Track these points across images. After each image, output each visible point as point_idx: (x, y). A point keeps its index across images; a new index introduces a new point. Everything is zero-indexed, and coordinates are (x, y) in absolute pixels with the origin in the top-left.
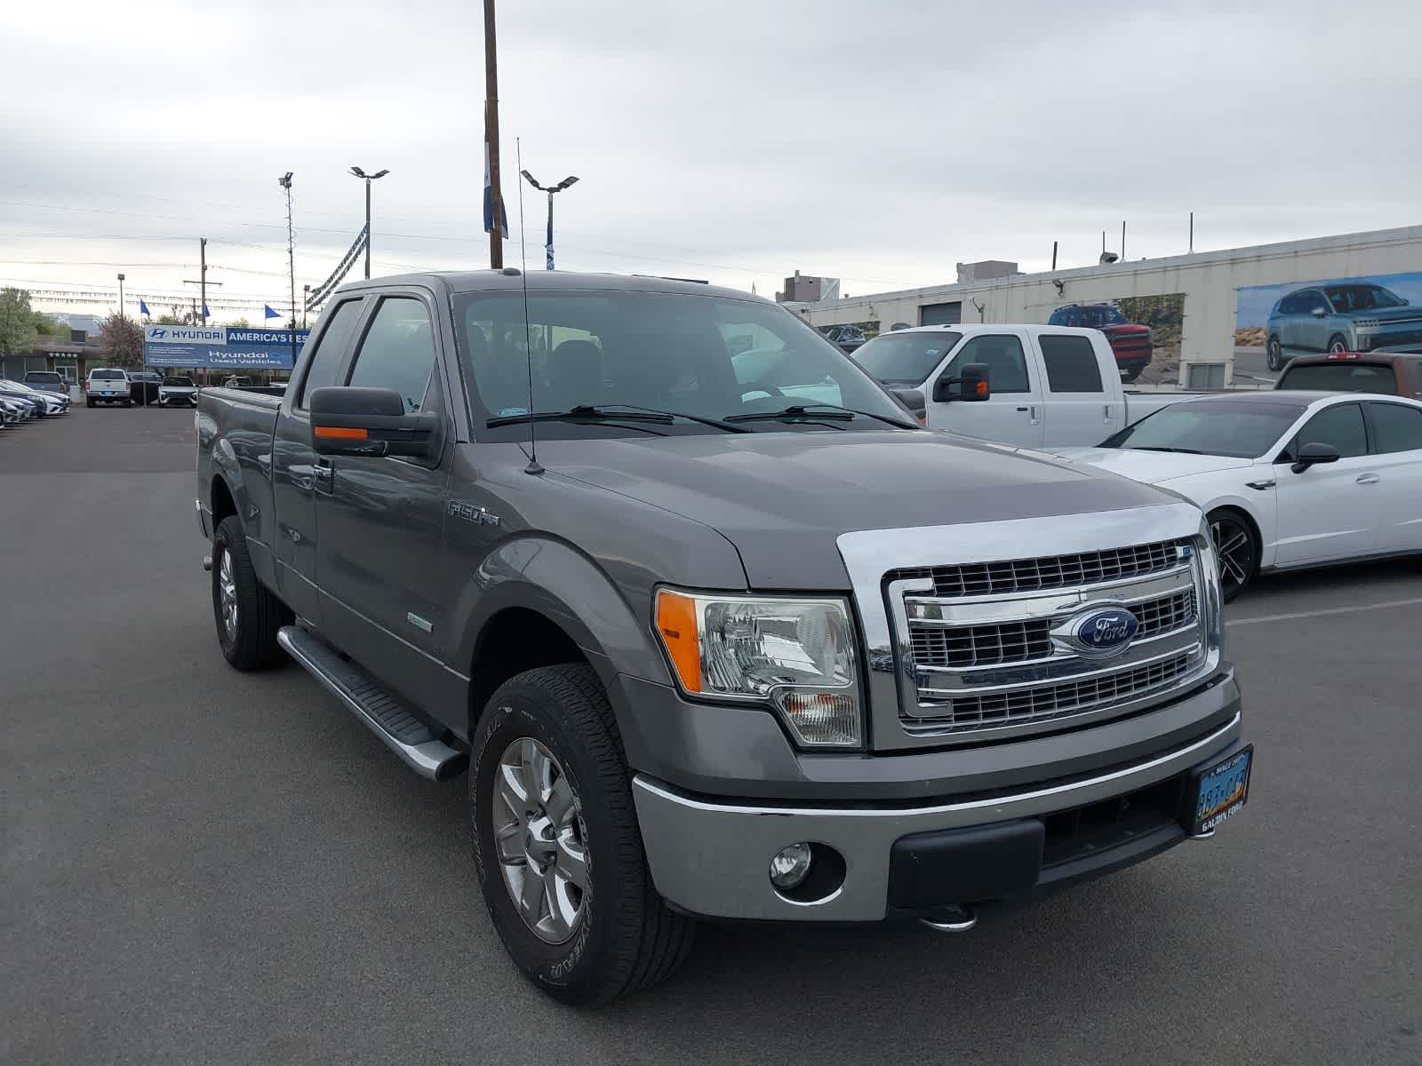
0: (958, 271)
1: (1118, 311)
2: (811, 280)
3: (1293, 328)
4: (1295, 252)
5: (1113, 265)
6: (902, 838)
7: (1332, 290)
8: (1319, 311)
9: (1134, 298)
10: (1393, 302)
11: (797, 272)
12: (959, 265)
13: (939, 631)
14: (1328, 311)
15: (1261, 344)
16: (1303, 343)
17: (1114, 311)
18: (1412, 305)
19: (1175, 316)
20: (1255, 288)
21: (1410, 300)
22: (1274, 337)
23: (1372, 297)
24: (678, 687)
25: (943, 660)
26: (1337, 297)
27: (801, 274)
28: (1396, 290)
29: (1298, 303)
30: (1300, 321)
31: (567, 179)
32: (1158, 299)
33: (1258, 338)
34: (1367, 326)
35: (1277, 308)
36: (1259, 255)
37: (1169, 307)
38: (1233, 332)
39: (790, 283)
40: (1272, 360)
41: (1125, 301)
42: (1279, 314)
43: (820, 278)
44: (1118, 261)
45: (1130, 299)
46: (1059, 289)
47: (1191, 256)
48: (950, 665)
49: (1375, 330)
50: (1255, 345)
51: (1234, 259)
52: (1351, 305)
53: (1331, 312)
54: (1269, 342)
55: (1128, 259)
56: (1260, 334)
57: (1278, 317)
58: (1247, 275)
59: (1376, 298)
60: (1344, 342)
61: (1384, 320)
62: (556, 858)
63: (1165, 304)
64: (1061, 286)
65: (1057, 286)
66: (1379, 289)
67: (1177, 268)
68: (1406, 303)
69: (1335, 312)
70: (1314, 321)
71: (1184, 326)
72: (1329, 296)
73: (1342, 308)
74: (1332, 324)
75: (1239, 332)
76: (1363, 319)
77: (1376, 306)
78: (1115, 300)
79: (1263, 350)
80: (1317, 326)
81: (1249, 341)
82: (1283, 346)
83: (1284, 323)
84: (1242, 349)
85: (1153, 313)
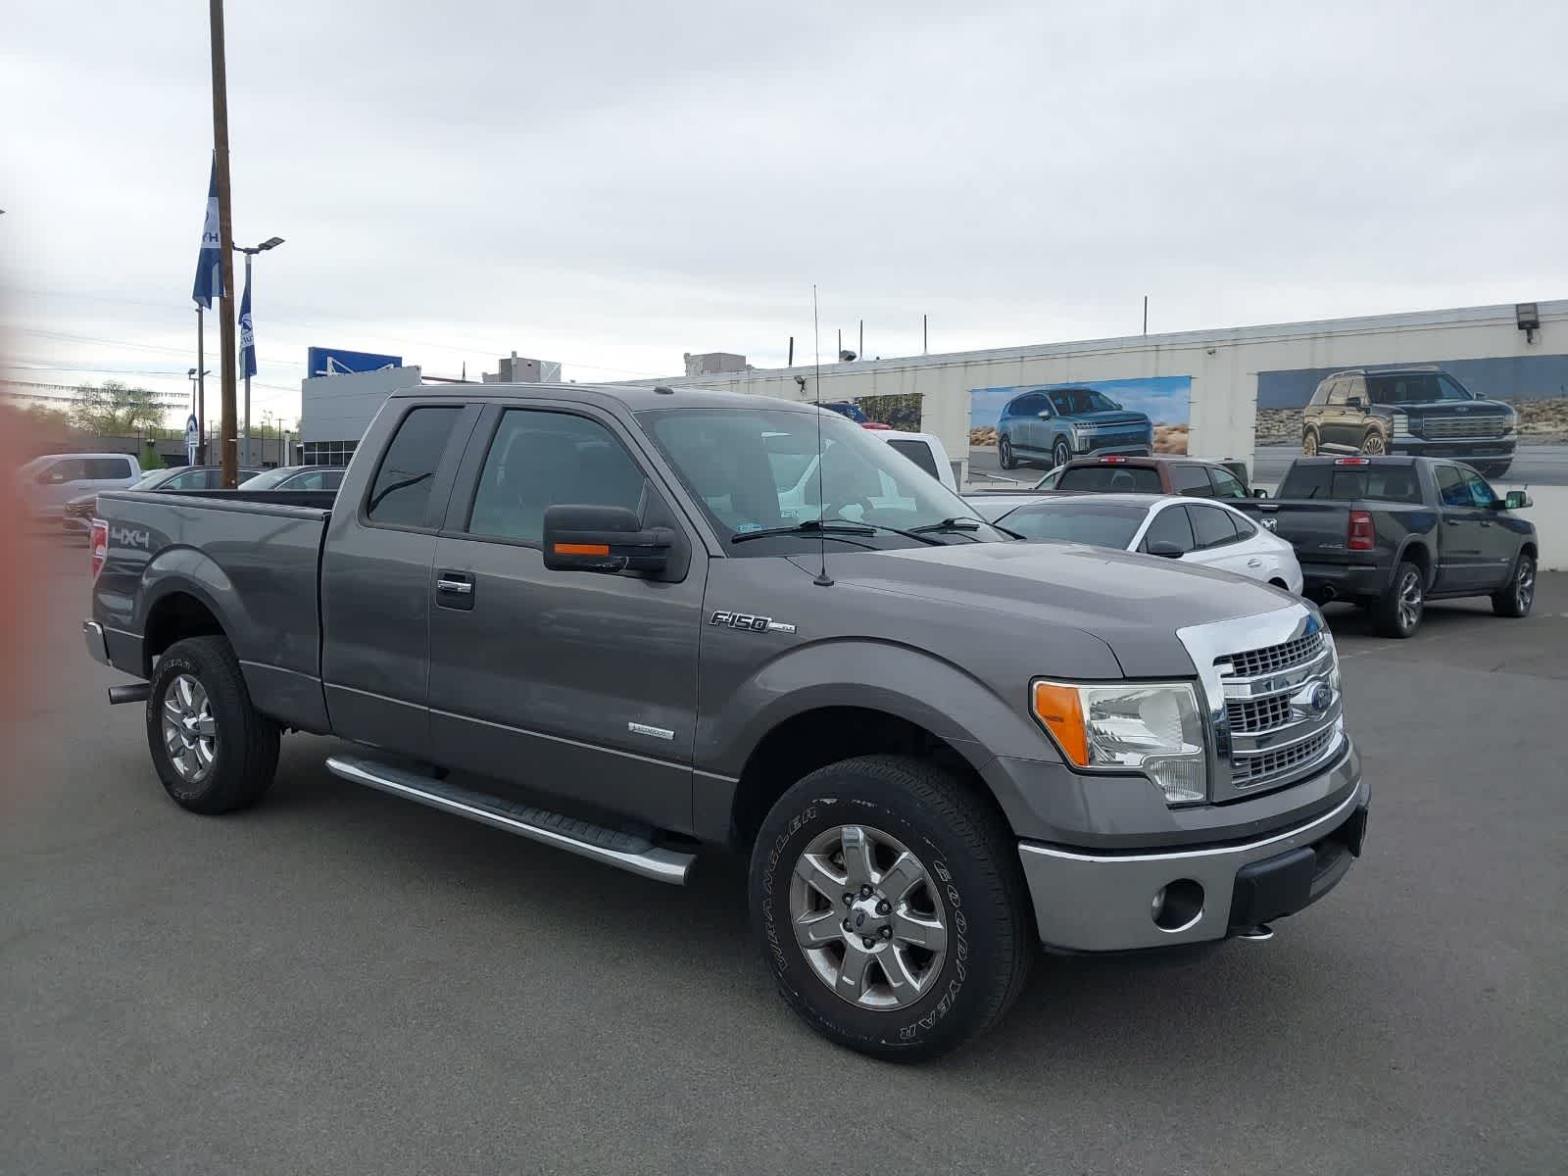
0: (686, 362)
1: (859, 409)
2: (530, 363)
3: (1022, 429)
4: (1022, 357)
5: (852, 364)
6: (1243, 868)
7: (1056, 394)
8: (1045, 413)
9: (874, 397)
10: (1108, 406)
11: (514, 354)
12: (687, 355)
13: (1239, 705)
14: (1052, 414)
15: (994, 443)
16: (1030, 443)
17: (855, 409)
18: (1125, 409)
19: (913, 416)
20: (987, 390)
21: (1122, 404)
22: (1004, 437)
23: (1090, 401)
24: (1066, 761)
25: (1242, 728)
26: (1060, 401)
27: (518, 356)
28: (1111, 396)
29: (1025, 405)
30: (1028, 422)
31: (270, 241)
32: (897, 398)
33: (990, 439)
34: (1087, 428)
35: (1007, 410)
36: (990, 358)
37: (907, 406)
38: (967, 432)
39: (506, 364)
40: (1003, 459)
41: (865, 399)
42: (1009, 416)
43: (539, 362)
44: (854, 361)
45: (870, 398)
46: (801, 385)
47: (926, 357)
48: (1248, 731)
49: (1094, 432)
50: (988, 444)
51: (967, 361)
52: (1072, 410)
53: (1055, 414)
54: (1001, 442)
55: (865, 358)
56: (993, 435)
57: (1007, 419)
58: (980, 378)
59: (1093, 401)
60: (1067, 443)
61: (1100, 424)
62: (891, 931)
63: (904, 404)
64: (802, 383)
65: (799, 383)
66: (1097, 394)
67: (916, 368)
68: (1120, 408)
69: (1058, 415)
70: (1038, 423)
71: (922, 425)
72: (1053, 401)
73: (1064, 411)
74: (1056, 425)
75: (973, 432)
76: (1081, 421)
77: (1092, 409)
78: (856, 399)
79: (995, 449)
80: (1044, 427)
81: (983, 441)
82: (1014, 446)
83: (1013, 425)
84: (976, 449)
85: (892, 413)
